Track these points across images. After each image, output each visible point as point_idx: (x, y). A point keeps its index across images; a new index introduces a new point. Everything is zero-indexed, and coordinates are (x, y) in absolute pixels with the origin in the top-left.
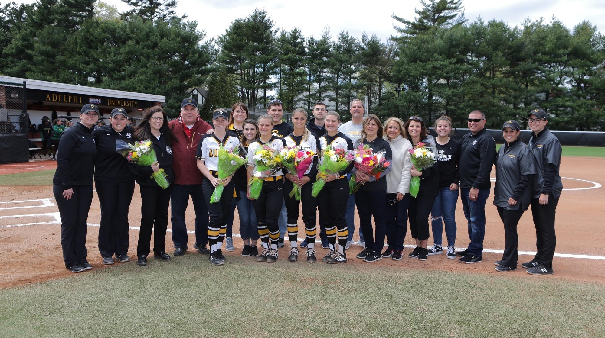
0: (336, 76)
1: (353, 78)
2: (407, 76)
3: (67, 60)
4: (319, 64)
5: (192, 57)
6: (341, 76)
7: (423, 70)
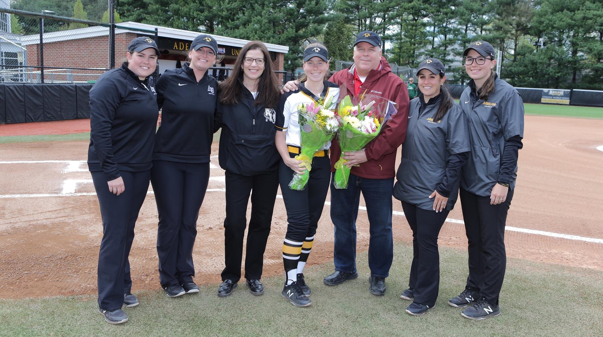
0: (465, 27)
1: (485, 30)
2: (550, 28)
3: (181, 8)
4: (446, 14)
5: (309, 4)
6: (471, 28)
7: (570, 21)
